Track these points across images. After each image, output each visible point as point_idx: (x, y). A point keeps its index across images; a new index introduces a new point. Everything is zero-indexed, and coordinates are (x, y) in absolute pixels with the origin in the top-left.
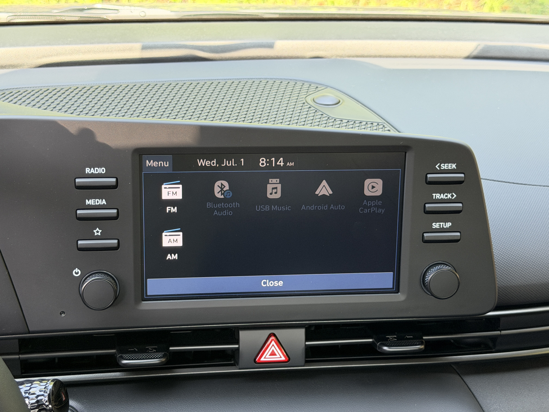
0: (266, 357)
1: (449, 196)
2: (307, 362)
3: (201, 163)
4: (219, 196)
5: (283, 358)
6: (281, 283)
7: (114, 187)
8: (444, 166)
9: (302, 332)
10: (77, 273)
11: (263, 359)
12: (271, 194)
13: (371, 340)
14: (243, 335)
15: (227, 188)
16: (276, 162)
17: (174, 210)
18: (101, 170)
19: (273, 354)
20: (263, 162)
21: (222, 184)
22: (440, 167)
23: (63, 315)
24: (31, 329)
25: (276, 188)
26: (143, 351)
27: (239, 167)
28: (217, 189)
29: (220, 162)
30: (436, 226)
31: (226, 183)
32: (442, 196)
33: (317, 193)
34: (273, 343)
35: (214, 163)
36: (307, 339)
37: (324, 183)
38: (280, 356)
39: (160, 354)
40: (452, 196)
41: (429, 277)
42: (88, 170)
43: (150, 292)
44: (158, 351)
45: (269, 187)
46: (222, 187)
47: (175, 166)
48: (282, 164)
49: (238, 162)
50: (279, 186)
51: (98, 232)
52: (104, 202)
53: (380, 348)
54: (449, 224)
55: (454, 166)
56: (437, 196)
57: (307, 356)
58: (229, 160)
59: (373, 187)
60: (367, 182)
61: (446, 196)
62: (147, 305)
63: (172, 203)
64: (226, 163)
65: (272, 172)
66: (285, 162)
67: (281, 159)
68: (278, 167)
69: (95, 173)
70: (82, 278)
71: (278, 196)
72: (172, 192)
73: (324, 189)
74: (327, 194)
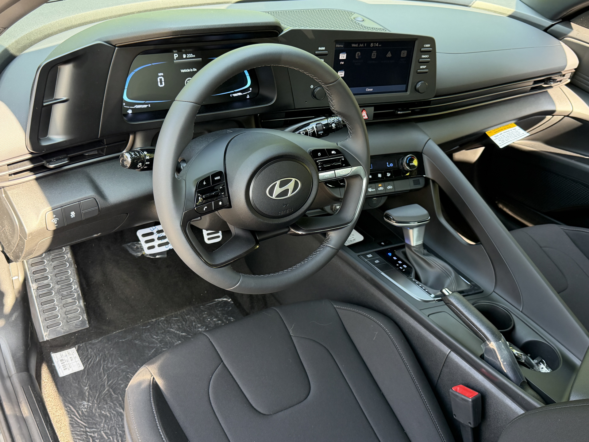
2: (373, 119)
3: (353, 45)
4: (357, 58)
5: (367, 118)
6: (372, 90)
7: (327, 55)
9: (373, 108)
10: (312, 87)
12: (373, 57)
13: (392, 111)
15: (360, 55)
16: (376, 44)
17: (343, 63)
18: (324, 48)
19: (364, 116)
20: (372, 45)
21: (358, 53)
22: (425, 46)
23: (306, 102)
24: (296, 108)
27: (364, 47)
28: (357, 55)
29: (359, 45)
30: (421, 67)
31: (359, 53)
32: (425, 56)
33: (387, 56)
34: (364, 112)
35: (357, 45)
36: (375, 111)
37: (389, 52)
40: (428, 56)
41: (417, 87)
42: (320, 49)
47: (345, 47)
49: (364, 45)
50: (376, 54)
52: (323, 60)
53: (397, 113)
54: (425, 67)
55: (429, 45)
56: (423, 57)
57: (374, 117)
58: (362, 44)
59: (404, 54)
60: (402, 52)
63: (342, 60)
64: (361, 45)
65: (374, 48)
66: (379, 45)
67: (378, 44)
68: (376, 46)
69: (322, 49)
70: (314, 89)
71: (374, 57)
72: (343, 56)
73: (389, 55)
74: (390, 56)
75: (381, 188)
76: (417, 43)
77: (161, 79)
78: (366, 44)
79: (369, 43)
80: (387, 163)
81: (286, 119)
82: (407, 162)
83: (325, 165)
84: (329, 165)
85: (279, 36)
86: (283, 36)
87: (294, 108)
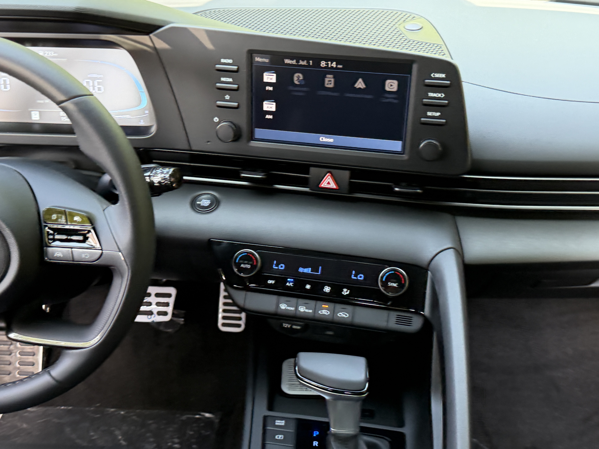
0: (324, 184)
1: (440, 95)
2: (349, 192)
3: (287, 61)
4: (296, 82)
5: (335, 187)
6: (331, 140)
7: (237, 71)
8: (437, 75)
9: (347, 174)
10: (216, 120)
11: (322, 186)
12: (328, 84)
14: (312, 169)
15: (301, 78)
16: (331, 64)
17: (271, 89)
18: (230, 61)
19: (329, 183)
20: (323, 64)
21: (299, 76)
22: (434, 75)
25: (330, 81)
26: (253, 170)
27: (309, 66)
28: (295, 79)
29: (298, 62)
30: (429, 114)
31: (300, 75)
32: (435, 95)
33: (356, 86)
34: (329, 177)
35: (294, 62)
36: (351, 178)
37: (360, 80)
38: (333, 185)
39: (263, 174)
40: (442, 95)
42: (223, 61)
43: (257, 136)
44: (263, 172)
45: (327, 80)
46: (298, 77)
47: (271, 62)
48: (335, 66)
49: (308, 62)
50: (333, 80)
51: (227, 97)
52: (231, 80)
53: (393, 188)
54: (438, 114)
55: (443, 76)
56: (431, 95)
57: (349, 188)
58: (303, 60)
59: (391, 85)
60: (388, 82)
61: (438, 95)
62: (253, 144)
63: (270, 84)
64: (301, 63)
65: (328, 71)
66: (337, 65)
67: (334, 63)
68: (332, 67)
69: (227, 62)
70: (219, 123)
71: (331, 86)
72: (270, 78)
73: (360, 84)
74: (362, 87)
76: (415, 67)
77: (5, 81)
78: (311, 62)
79: (317, 59)
80: (354, 272)
81: (192, 164)
82: (384, 280)
83: (57, 237)
84: (64, 237)
85: (151, 35)
86: (157, 36)
87: (187, 147)
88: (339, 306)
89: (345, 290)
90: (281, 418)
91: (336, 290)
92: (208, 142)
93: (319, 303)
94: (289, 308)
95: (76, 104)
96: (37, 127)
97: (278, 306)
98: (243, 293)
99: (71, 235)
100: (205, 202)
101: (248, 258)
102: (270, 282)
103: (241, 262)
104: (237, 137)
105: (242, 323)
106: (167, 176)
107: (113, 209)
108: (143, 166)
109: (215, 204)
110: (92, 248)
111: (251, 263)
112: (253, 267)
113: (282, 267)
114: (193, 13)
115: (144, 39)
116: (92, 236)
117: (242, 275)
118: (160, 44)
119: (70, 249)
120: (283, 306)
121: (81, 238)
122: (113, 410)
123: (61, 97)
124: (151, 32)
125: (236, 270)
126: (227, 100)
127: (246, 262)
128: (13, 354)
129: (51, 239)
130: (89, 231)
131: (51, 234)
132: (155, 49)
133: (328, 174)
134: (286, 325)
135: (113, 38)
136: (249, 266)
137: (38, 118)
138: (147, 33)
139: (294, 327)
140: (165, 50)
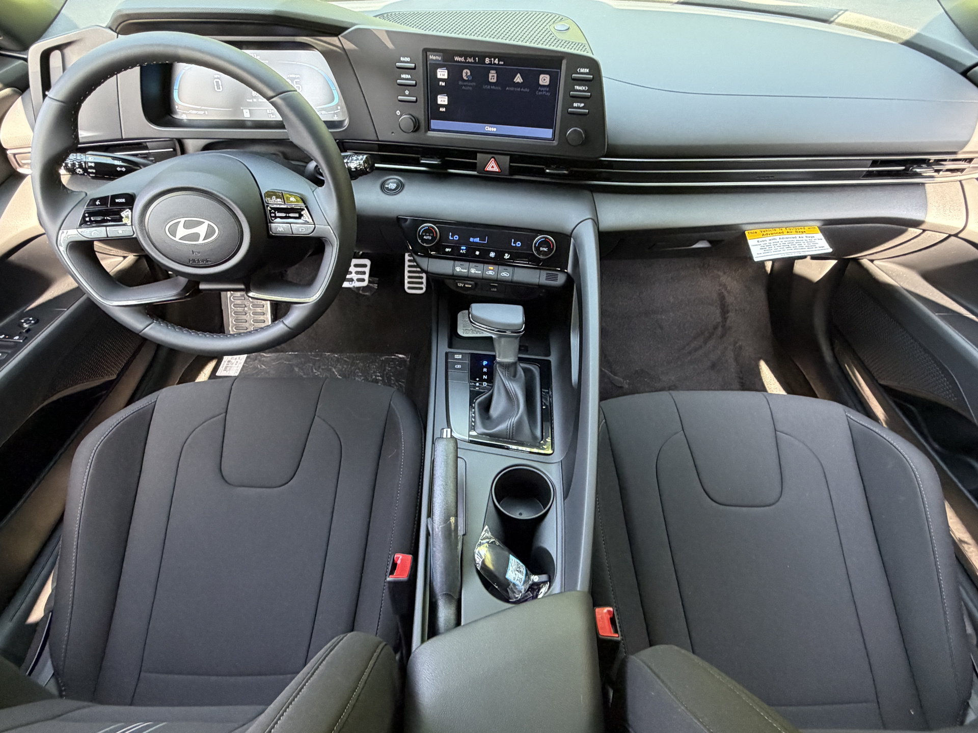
0: (489, 168)
1: (584, 88)
2: (510, 174)
3: (456, 58)
4: (465, 78)
5: (497, 170)
6: (495, 129)
7: (415, 68)
8: (582, 70)
9: (508, 158)
10: (398, 113)
11: (488, 169)
12: (491, 79)
13: (543, 167)
14: (479, 155)
15: (469, 74)
16: (494, 60)
17: (443, 84)
18: (408, 59)
19: (493, 167)
20: (487, 60)
22: (580, 70)
23: (393, 134)
24: (380, 139)
25: (494, 76)
26: (431, 157)
27: (475, 62)
28: (464, 75)
29: (465, 59)
30: (575, 105)
31: (469, 71)
32: (580, 88)
33: (515, 80)
34: (493, 162)
35: (463, 59)
36: (511, 162)
37: (519, 75)
38: (496, 169)
39: (439, 160)
40: (585, 88)
42: (402, 59)
43: (433, 127)
44: (439, 158)
45: (490, 75)
46: (467, 73)
47: (444, 60)
48: (497, 62)
49: (474, 59)
50: (495, 75)
51: (407, 92)
52: (409, 77)
53: (545, 170)
54: (582, 105)
55: (587, 71)
56: (577, 87)
57: (510, 171)
58: (470, 58)
59: (544, 80)
60: (542, 76)
61: (582, 88)
62: (430, 133)
63: (443, 80)
64: (469, 60)
65: (492, 67)
66: (499, 61)
67: (497, 59)
68: (495, 64)
69: (405, 61)
70: (401, 116)
71: (495, 80)
72: (442, 74)
73: (518, 79)
74: (520, 82)
75: (490, 273)
76: (564, 62)
77: (217, 82)
78: (477, 59)
79: (482, 57)
80: (513, 240)
82: (537, 245)
83: (278, 215)
84: (284, 215)
85: (339, 36)
86: (345, 37)
87: (376, 139)
88: (501, 268)
89: (506, 255)
90: (459, 353)
91: (500, 255)
92: (392, 133)
93: (486, 265)
94: (463, 270)
95: (284, 99)
96: (249, 124)
97: (454, 269)
98: (426, 260)
99: (289, 213)
100: (392, 186)
101: (429, 231)
102: (447, 250)
103: (424, 234)
104: (416, 128)
105: (424, 286)
106: (362, 162)
107: (320, 190)
108: (343, 154)
109: (400, 187)
110: (307, 223)
111: (432, 235)
112: (434, 238)
113: (456, 237)
114: (374, 15)
115: (334, 40)
116: (305, 212)
117: (425, 245)
118: (348, 45)
119: (289, 225)
120: (458, 269)
121: (297, 215)
122: (329, 354)
123: (270, 93)
124: (339, 34)
125: (420, 241)
126: (407, 96)
127: (427, 234)
128: (248, 314)
129: (273, 217)
130: (303, 210)
131: (273, 213)
132: (344, 49)
133: (492, 159)
134: (460, 285)
135: (307, 40)
136: (430, 238)
137: (249, 116)
138: (336, 35)
139: (466, 286)
140: (351, 50)
